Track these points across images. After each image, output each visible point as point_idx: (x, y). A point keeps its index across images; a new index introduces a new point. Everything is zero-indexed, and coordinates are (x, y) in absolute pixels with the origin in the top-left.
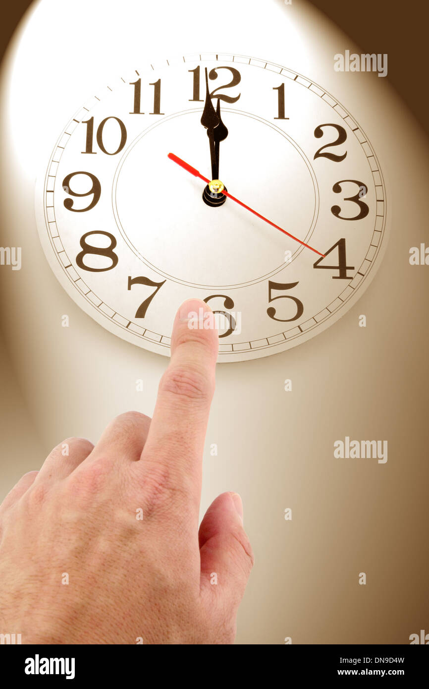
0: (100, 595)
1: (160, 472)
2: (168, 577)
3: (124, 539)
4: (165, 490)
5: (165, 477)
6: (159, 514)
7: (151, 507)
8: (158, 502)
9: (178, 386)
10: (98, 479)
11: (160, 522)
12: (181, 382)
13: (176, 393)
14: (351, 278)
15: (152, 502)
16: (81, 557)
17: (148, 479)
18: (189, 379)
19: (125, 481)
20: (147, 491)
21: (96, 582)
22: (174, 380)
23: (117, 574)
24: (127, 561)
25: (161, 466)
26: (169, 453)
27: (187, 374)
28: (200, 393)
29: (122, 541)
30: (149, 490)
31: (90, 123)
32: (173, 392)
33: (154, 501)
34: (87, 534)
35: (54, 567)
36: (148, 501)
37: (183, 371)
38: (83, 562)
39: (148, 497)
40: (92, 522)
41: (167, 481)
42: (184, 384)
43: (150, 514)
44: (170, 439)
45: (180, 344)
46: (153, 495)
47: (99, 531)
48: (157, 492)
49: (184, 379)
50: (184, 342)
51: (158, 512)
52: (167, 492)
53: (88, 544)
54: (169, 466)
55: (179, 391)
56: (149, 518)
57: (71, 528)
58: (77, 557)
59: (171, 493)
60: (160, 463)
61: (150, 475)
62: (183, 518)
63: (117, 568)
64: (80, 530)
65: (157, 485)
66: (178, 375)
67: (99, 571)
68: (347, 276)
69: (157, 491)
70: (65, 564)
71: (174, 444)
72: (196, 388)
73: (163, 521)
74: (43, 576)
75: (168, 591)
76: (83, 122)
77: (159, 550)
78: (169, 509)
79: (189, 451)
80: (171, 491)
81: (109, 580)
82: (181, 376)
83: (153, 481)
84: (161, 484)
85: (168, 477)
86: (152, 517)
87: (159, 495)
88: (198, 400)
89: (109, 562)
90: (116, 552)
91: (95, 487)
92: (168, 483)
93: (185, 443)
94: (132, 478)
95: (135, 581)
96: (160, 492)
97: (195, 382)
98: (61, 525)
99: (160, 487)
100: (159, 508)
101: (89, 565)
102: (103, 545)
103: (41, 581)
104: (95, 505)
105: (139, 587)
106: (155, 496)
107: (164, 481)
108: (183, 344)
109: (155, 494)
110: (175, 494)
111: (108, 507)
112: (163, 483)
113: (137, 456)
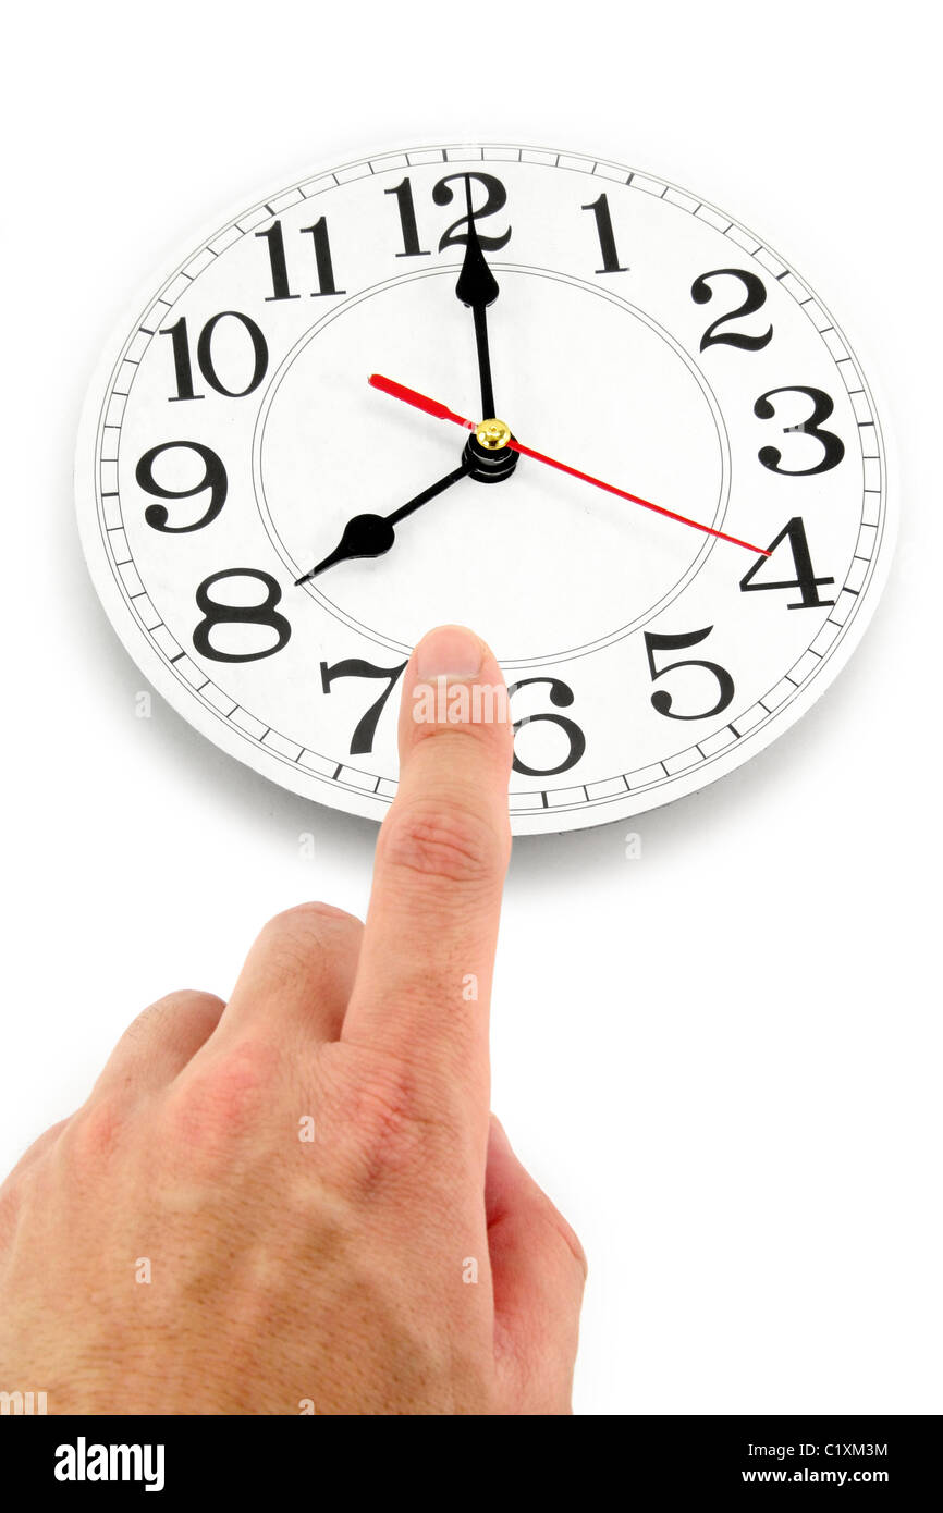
0: (266, 1396)
1: (394, 1077)
2: (426, 1346)
3: (315, 1254)
4: (408, 1124)
5: (404, 1088)
6: (394, 1185)
7: (376, 1168)
8: (395, 1156)
9: (425, 852)
10: (245, 1100)
11: (399, 1204)
12: (430, 841)
13: (421, 871)
14: (831, 603)
15: (377, 1156)
16: (213, 1302)
17: (365, 1098)
18: (450, 831)
19: (309, 1102)
20: (365, 1129)
21: (255, 1364)
22: (415, 837)
23: (304, 1344)
24: (326, 1309)
25: (397, 1063)
26: (411, 1028)
27: (446, 820)
28: (477, 866)
29: (309, 1258)
30: (370, 1127)
31: (179, 332)
32: (417, 870)
33: (384, 1153)
34: (224, 1242)
35: (149, 1328)
36: (367, 1154)
37: (435, 813)
38: (219, 1314)
39: (368, 1145)
40: (235, 1212)
41: (413, 1100)
42: (439, 848)
43: (373, 1186)
44: (410, 991)
45: (423, 739)
46: (379, 1138)
47: (253, 1234)
48: (388, 1131)
49: (437, 834)
50: (431, 735)
51: (394, 1180)
52: (413, 1127)
53: (229, 1267)
54: (416, 1061)
55: (428, 866)
56: (372, 1195)
57: (185, 1227)
58: (201, 1302)
59: (422, 1131)
60: (393, 1055)
61: (370, 1087)
62: (452, 1194)
63: (301, 1328)
64: (207, 1232)
65: (388, 1113)
66: (423, 824)
67: (261, 1335)
68: (821, 599)
69: (387, 1129)
70: (174, 1321)
71: (422, 1003)
72: (467, 854)
73: (406, 1202)
74: (122, 1349)
75: (428, 1381)
76: (162, 332)
77: (404, 1280)
78: (419, 1172)
79: (459, 1020)
80: (422, 1125)
81: (284, 1357)
82: (431, 827)
83: (377, 1102)
84: (397, 1110)
85: (413, 1090)
86: (379, 1193)
87: (395, 1138)
88: (471, 885)
89: (283, 1312)
90: (299, 1288)
91: (238, 1122)
92: (414, 1105)
93: (448, 998)
94: (326, 1094)
95: (348, 1358)
96: (397, 1130)
97: (466, 840)
98: (158, 1218)
99: (396, 1118)
100: (395, 1170)
101: (234, 1322)
102: (263, 1269)
103: (119, 1362)
104: (239, 1168)
105: (360, 1372)
106: (384, 1141)
107: (403, 1101)
108: (430, 739)
109: (383, 1135)
110: (430, 1133)
111: (273, 1172)
112: (402, 1106)
113: (333, 1028)
